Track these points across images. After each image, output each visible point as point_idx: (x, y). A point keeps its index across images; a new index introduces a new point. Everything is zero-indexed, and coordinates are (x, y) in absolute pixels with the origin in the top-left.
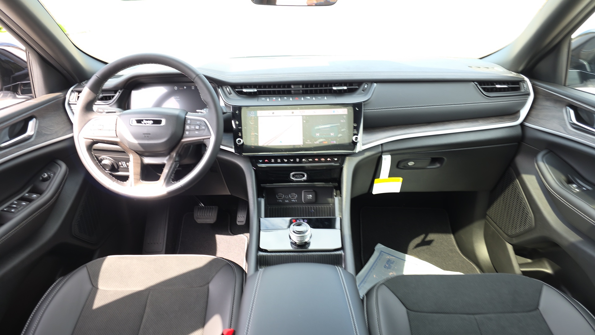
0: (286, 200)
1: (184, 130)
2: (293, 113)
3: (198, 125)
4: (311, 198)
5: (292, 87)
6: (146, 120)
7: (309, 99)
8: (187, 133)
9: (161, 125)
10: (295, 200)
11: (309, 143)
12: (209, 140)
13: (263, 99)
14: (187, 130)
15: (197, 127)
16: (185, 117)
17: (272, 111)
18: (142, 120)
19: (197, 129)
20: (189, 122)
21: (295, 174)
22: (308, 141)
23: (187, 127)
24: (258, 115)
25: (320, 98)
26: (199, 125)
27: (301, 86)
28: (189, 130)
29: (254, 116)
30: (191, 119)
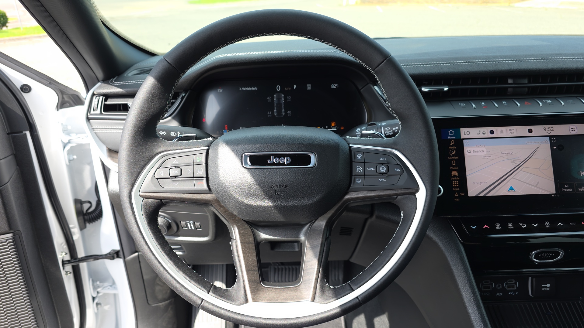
0: (499, 293)
1: (350, 175)
2: (530, 131)
3: (383, 164)
4: (548, 289)
5: (510, 81)
6: (275, 156)
7: (550, 104)
8: (359, 181)
9: (310, 166)
10: (514, 291)
11: (569, 190)
12: (412, 196)
13: (463, 105)
14: (359, 175)
15: (383, 169)
16: (350, 147)
17: (487, 130)
18: (269, 157)
19: (382, 174)
20: (359, 157)
21: (541, 253)
22: (567, 186)
23: (359, 169)
24: (463, 136)
25: (571, 101)
26: (387, 165)
27: (526, 81)
28: (363, 176)
29: (454, 138)
30: (363, 151)
